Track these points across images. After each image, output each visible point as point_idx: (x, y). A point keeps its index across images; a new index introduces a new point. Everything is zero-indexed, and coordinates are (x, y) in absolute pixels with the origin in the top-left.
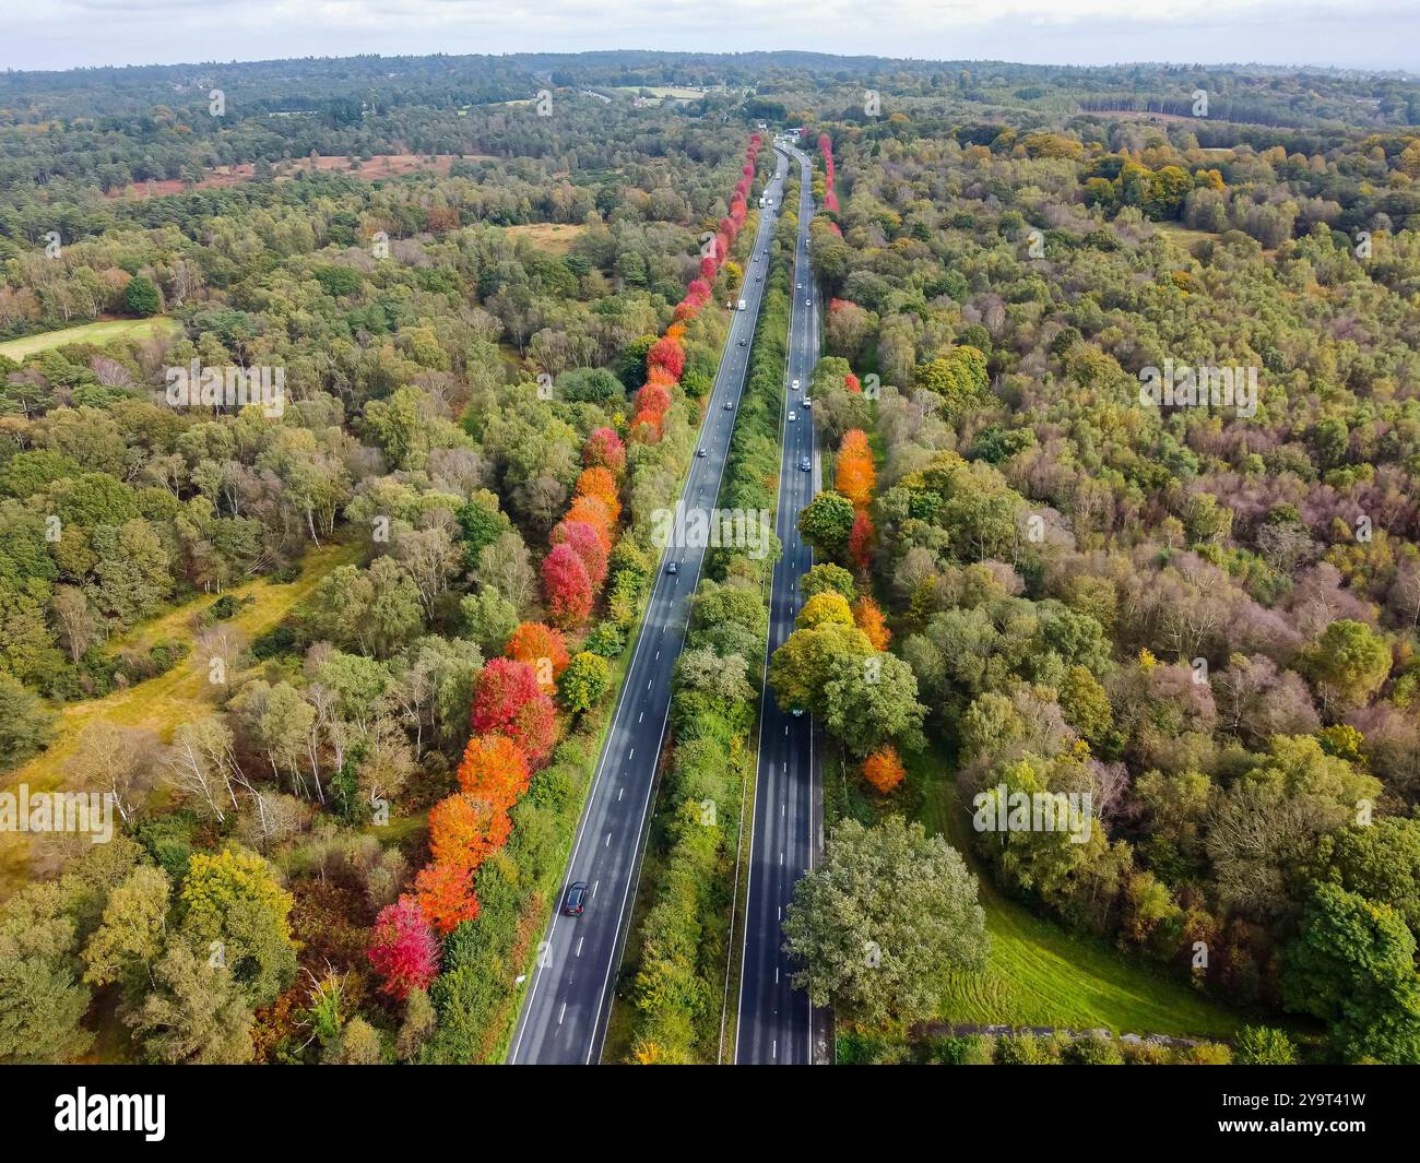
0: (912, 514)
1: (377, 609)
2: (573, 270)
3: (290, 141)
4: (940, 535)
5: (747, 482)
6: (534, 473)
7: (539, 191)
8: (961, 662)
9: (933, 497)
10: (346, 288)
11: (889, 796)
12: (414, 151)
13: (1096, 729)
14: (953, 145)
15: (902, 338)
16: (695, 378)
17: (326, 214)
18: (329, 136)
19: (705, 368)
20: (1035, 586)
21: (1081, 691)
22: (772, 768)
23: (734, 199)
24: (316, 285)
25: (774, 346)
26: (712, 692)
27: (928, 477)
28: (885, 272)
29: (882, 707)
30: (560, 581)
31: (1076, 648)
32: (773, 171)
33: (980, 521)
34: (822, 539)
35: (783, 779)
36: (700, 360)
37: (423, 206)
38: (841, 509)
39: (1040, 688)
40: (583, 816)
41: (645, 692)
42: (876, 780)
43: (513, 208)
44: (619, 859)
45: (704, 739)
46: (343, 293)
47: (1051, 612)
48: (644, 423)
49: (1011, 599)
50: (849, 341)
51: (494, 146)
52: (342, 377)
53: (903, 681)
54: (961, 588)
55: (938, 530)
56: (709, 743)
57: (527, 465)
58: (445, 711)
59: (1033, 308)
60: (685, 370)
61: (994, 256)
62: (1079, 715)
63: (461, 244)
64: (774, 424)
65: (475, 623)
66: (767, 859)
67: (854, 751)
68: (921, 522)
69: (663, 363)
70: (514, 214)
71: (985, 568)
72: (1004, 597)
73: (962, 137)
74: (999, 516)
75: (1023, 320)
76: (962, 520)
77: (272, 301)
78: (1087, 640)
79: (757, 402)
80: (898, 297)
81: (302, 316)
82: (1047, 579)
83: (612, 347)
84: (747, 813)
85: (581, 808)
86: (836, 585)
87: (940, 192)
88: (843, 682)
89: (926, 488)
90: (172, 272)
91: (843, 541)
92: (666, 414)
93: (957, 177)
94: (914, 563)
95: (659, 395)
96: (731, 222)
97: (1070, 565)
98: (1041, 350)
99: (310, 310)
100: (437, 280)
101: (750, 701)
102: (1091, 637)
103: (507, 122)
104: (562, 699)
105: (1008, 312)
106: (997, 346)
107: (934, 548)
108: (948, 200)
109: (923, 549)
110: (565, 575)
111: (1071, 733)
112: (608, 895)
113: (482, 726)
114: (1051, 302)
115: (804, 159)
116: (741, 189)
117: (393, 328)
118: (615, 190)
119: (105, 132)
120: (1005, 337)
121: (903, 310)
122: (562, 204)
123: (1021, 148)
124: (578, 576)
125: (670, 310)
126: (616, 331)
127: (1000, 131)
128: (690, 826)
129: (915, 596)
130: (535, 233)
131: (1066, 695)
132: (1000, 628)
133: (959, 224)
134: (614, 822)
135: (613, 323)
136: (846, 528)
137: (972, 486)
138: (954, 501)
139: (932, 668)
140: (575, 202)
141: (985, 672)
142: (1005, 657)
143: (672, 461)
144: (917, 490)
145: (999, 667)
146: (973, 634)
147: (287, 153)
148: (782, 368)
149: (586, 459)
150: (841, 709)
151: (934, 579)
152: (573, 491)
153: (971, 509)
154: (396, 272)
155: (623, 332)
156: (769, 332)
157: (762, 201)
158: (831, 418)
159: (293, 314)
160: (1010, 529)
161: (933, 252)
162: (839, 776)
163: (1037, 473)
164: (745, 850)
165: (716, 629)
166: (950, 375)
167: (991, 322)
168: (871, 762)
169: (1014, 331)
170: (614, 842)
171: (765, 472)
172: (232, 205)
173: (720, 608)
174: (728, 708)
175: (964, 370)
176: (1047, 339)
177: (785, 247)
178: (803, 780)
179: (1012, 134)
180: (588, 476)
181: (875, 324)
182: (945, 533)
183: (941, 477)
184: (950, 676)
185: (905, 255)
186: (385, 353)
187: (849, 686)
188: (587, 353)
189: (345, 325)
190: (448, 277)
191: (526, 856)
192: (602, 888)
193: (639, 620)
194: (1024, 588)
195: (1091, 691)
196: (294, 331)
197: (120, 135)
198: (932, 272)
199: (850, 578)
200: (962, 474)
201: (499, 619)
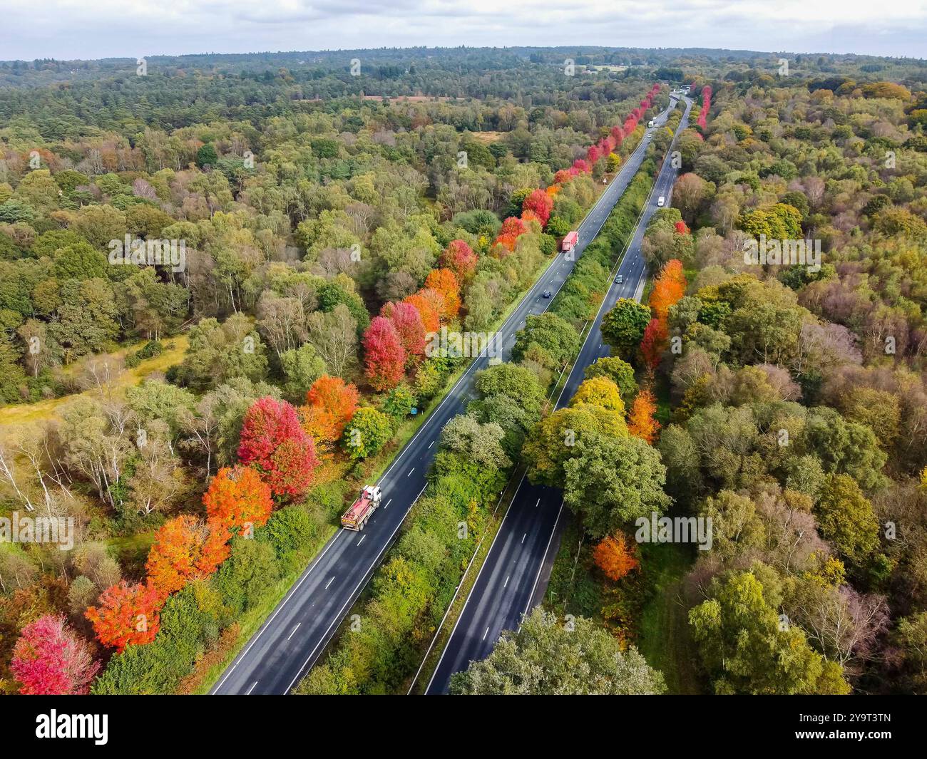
0: (700, 319)
1: (224, 354)
2: (493, 153)
3: (349, 86)
4: (722, 339)
5: (573, 294)
6: (393, 269)
7: (490, 110)
8: (717, 458)
9: (723, 307)
10: (330, 153)
11: (619, 584)
12: (426, 95)
13: (858, 548)
14: (804, 92)
15: (732, 198)
16: (559, 222)
17: (344, 118)
18: (374, 84)
19: (568, 215)
20: (811, 394)
21: (844, 503)
22: (511, 536)
23: (628, 118)
24: (309, 150)
25: (631, 207)
26: (465, 455)
27: (722, 290)
28: (728, 158)
29: (618, 492)
30: (374, 348)
31: (842, 455)
32: (665, 108)
33: (763, 330)
34: (618, 338)
35: (518, 548)
36: (564, 209)
37: (410, 116)
38: (638, 313)
39: (790, 493)
40: (318, 555)
41: (425, 449)
42: (605, 566)
43: (471, 120)
44: (330, 604)
45: (440, 499)
46: (327, 157)
47: (821, 418)
48: (499, 244)
49: (782, 402)
50: (688, 203)
51: (478, 92)
52: (301, 206)
53: (647, 468)
54: (731, 387)
55: (720, 334)
56: (442, 503)
57: (390, 263)
58: (221, 440)
59: (851, 185)
60: (551, 216)
61: (824, 152)
62: (838, 528)
63: (422, 135)
64: (614, 258)
65: (290, 373)
66: (471, 632)
67: (590, 532)
68: (706, 327)
69: (534, 208)
70: (471, 125)
71: (761, 371)
72: (776, 400)
73: (812, 87)
74: (783, 326)
75: (841, 192)
76: (747, 329)
77: (271, 157)
78: (856, 449)
79: (603, 241)
80: (736, 174)
81: (289, 166)
82: (827, 389)
83: (502, 198)
84: (469, 579)
85: (320, 547)
86: (616, 377)
87: (787, 116)
88: (583, 461)
89: (719, 300)
90: (230, 143)
91: (636, 342)
92: (519, 237)
93: (803, 108)
94: (693, 362)
95: (518, 226)
96: (621, 130)
97: (851, 377)
98: (852, 213)
99: (295, 163)
100: (397, 154)
101: (502, 469)
102: (861, 447)
103: (492, 80)
104: (339, 446)
105: (827, 186)
106: (814, 210)
107: (716, 351)
108: (794, 122)
109: (702, 350)
110: (378, 343)
111: (824, 548)
112: (303, 640)
113: (242, 457)
114: (866, 182)
115: (689, 103)
116: (636, 113)
117: (349, 178)
118: (543, 110)
119: (243, 79)
120: (822, 205)
121: (737, 182)
122: (504, 118)
123: (859, 91)
124: (390, 346)
125: (552, 176)
126: (506, 186)
127: (844, 81)
128: (391, 584)
129: (689, 393)
130: (482, 136)
131: (824, 505)
132: (764, 429)
133: (799, 135)
134: (343, 566)
135: (505, 180)
136: (642, 331)
137: (762, 299)
138: (741, 312)
139: (685, 458)
140: (514, 117)
141: (740, 471)
142: (763, 457)
143: (513, 272)
144: (710, 301)
145: (756, 467)
146: (733, 430)
147: (345, 92)
148: (633, 223)
149: (440, 263)
150: (578, 487)
151: (709, 378)
152: (422, 285)
153: (756, 319)
154: (367, 147)
155: (511, 187)
156: (630, 198)
157: (651, 123)
158: (656, 253)
159: (284, 165)
160: (793, 338)
161: (772, 149)
162: (573, 555)
163: (832, 299)
164: (451, 619)
165: (488, 400)
166: (766, 224)
167: (812, 193)
168: (601, 547)
169: (830, 201)
170: (333, 587)
171: (592, 290)
172: (290, 112)
173: (495, 381)
174: (479, 472)
175: (779, 221)
176: (859, 205)
177: (658, 148)
178: (537, 554)
179: (853, 83)
180: (435, 274)
181: (712, 191)
182: (728, 338)
183: (734, 291)
184: (704, 470)
185: (749, 151)
186: (335, 190)
187: (588, 464)
188: (483, 201)
189: (316, 174)
190: (405, 154)
191: (236, 586)
192: (301, 632)
193: (445, 391)
194: (799, 394)
195: (856, 505)
196: (281, 175)
197: (252, 81)
198: (769, 161)
199: (631, 371)
200: (754, 288)
201: (309, 372)
